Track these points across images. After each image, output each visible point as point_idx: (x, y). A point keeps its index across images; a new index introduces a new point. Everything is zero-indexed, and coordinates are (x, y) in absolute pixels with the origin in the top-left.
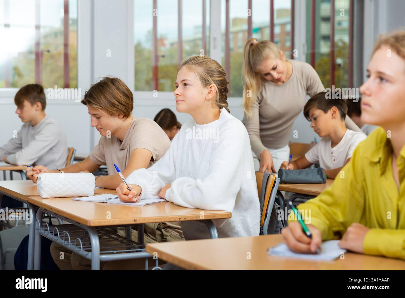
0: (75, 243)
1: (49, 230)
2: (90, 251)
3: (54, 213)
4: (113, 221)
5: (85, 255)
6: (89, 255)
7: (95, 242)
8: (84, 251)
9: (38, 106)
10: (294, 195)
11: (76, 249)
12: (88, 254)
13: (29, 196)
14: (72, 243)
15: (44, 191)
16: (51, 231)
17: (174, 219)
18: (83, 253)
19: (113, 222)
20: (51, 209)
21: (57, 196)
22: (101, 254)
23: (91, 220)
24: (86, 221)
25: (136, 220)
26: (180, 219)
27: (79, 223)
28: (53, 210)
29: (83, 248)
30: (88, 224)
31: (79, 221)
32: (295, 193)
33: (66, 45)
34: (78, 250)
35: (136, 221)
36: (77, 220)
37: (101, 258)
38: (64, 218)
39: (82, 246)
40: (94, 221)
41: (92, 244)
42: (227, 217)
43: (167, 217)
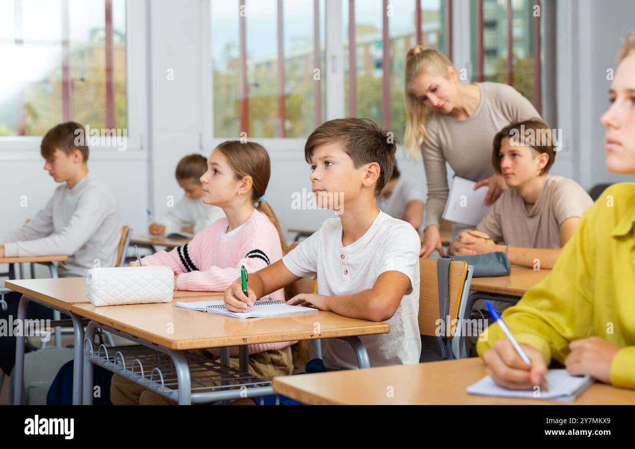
0: (151, 376)
1: (107, 356)
2: (176, 387)
3: (116, 330)
4: (211, 341)
5: (167, 394)
6: (174, 395)
7: (184, 373)
8: (166, 388)
9: (76, 156)
10: (474, 294)
11: (153, 386)
12: (172, 392)
13: (74, 303)
14: (145, 376)
15: (96, 295)
16: (110, 357)
17: (304, 336)
18: (165, 391)
19: (211, 343)
20: (111, 323)
21: (116, 302)
22: (193, 392)
23: (178, 341)
24: (170, 342)
25: (246, 339)
26: (312, 336)
27: (157, 345)
28: (114, 324)
29: (165, 382)
30: (174, 347)
31: (157, 342)
32: (475, 292)
33: (109, 70)
34: (155, 386)
35: (246, 341)
36: (155, 341)
37: (193, 398)
38: (132, 337)
39: (162, 380)
40: (183, 342)
41: (178, 377)
42: (383, 332)
43: (292, 333)
